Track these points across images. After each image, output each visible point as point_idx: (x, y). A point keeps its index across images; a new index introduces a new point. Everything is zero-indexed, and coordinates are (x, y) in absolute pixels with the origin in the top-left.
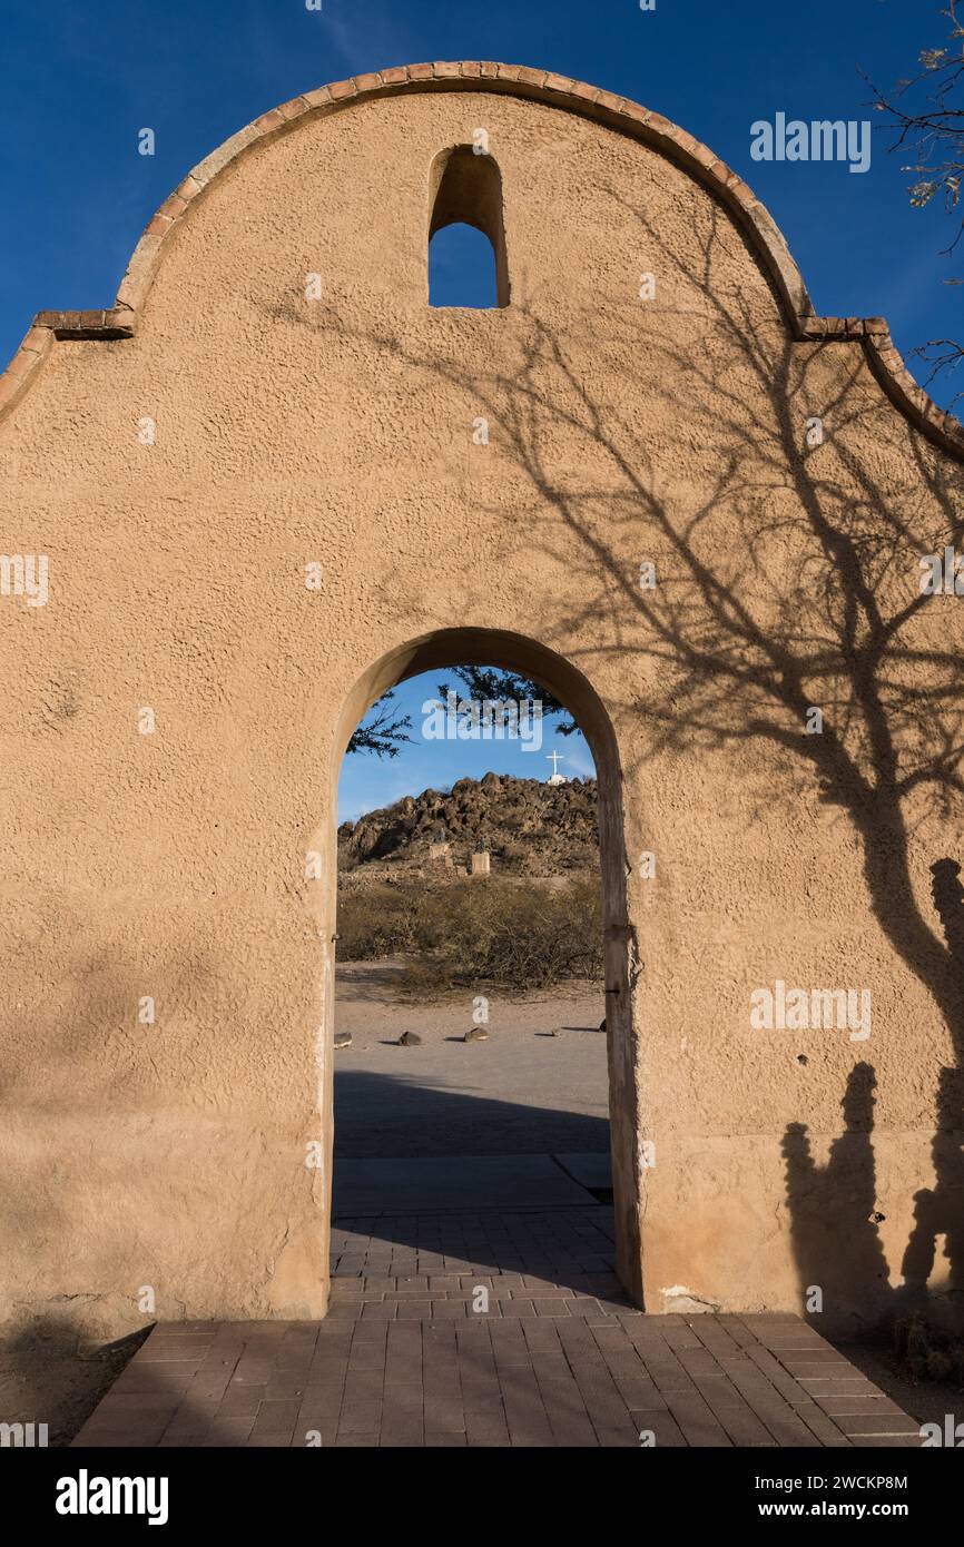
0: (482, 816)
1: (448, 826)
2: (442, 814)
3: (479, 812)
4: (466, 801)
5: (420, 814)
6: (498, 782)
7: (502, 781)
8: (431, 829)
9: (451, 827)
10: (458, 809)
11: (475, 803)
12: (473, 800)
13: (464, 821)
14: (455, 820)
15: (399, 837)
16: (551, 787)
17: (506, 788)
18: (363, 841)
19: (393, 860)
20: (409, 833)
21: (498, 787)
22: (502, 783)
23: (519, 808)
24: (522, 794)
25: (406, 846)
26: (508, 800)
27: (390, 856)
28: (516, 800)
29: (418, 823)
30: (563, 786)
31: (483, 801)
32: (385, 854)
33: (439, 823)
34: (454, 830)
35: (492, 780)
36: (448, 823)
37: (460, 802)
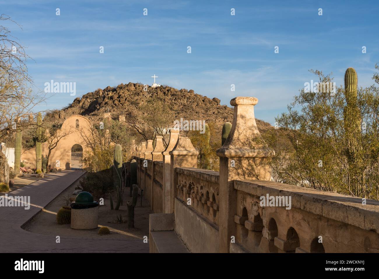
0: (126, 100)
1: (114, 103)
2: (111, 98)
3: (125, 98)
4: (121, 93)
5: (104, 97)
6: (133, 86)
7: (135, 85)
8: (107, 104)
9: (115, 103)
10: (117, 96)
11: (124, 95)
12: (123, 93)
13: (119, 101)
14: (116, 100)
15: (96, 106)
16: (152, 88)
17: (136, 88)
18: (84, 105)
19: (93, 115)
20: (100, 104)
21: (133, 88)
22: (135, 86)
23: (139, 97)
24: (141, 91)
25: (98, 110)
26: (136, 94)
27: (92, 113)
28: (139, 94)
29: (103, 101)
30: (156, 88)
31: (127, 93)
32: (91, 113)
33: (110, 102)
34: (115, 105)
35: (131, 85)
36: (114, 102)
37: (118, 94)
